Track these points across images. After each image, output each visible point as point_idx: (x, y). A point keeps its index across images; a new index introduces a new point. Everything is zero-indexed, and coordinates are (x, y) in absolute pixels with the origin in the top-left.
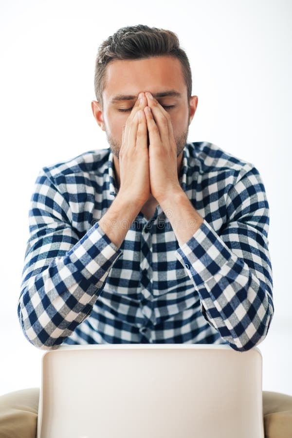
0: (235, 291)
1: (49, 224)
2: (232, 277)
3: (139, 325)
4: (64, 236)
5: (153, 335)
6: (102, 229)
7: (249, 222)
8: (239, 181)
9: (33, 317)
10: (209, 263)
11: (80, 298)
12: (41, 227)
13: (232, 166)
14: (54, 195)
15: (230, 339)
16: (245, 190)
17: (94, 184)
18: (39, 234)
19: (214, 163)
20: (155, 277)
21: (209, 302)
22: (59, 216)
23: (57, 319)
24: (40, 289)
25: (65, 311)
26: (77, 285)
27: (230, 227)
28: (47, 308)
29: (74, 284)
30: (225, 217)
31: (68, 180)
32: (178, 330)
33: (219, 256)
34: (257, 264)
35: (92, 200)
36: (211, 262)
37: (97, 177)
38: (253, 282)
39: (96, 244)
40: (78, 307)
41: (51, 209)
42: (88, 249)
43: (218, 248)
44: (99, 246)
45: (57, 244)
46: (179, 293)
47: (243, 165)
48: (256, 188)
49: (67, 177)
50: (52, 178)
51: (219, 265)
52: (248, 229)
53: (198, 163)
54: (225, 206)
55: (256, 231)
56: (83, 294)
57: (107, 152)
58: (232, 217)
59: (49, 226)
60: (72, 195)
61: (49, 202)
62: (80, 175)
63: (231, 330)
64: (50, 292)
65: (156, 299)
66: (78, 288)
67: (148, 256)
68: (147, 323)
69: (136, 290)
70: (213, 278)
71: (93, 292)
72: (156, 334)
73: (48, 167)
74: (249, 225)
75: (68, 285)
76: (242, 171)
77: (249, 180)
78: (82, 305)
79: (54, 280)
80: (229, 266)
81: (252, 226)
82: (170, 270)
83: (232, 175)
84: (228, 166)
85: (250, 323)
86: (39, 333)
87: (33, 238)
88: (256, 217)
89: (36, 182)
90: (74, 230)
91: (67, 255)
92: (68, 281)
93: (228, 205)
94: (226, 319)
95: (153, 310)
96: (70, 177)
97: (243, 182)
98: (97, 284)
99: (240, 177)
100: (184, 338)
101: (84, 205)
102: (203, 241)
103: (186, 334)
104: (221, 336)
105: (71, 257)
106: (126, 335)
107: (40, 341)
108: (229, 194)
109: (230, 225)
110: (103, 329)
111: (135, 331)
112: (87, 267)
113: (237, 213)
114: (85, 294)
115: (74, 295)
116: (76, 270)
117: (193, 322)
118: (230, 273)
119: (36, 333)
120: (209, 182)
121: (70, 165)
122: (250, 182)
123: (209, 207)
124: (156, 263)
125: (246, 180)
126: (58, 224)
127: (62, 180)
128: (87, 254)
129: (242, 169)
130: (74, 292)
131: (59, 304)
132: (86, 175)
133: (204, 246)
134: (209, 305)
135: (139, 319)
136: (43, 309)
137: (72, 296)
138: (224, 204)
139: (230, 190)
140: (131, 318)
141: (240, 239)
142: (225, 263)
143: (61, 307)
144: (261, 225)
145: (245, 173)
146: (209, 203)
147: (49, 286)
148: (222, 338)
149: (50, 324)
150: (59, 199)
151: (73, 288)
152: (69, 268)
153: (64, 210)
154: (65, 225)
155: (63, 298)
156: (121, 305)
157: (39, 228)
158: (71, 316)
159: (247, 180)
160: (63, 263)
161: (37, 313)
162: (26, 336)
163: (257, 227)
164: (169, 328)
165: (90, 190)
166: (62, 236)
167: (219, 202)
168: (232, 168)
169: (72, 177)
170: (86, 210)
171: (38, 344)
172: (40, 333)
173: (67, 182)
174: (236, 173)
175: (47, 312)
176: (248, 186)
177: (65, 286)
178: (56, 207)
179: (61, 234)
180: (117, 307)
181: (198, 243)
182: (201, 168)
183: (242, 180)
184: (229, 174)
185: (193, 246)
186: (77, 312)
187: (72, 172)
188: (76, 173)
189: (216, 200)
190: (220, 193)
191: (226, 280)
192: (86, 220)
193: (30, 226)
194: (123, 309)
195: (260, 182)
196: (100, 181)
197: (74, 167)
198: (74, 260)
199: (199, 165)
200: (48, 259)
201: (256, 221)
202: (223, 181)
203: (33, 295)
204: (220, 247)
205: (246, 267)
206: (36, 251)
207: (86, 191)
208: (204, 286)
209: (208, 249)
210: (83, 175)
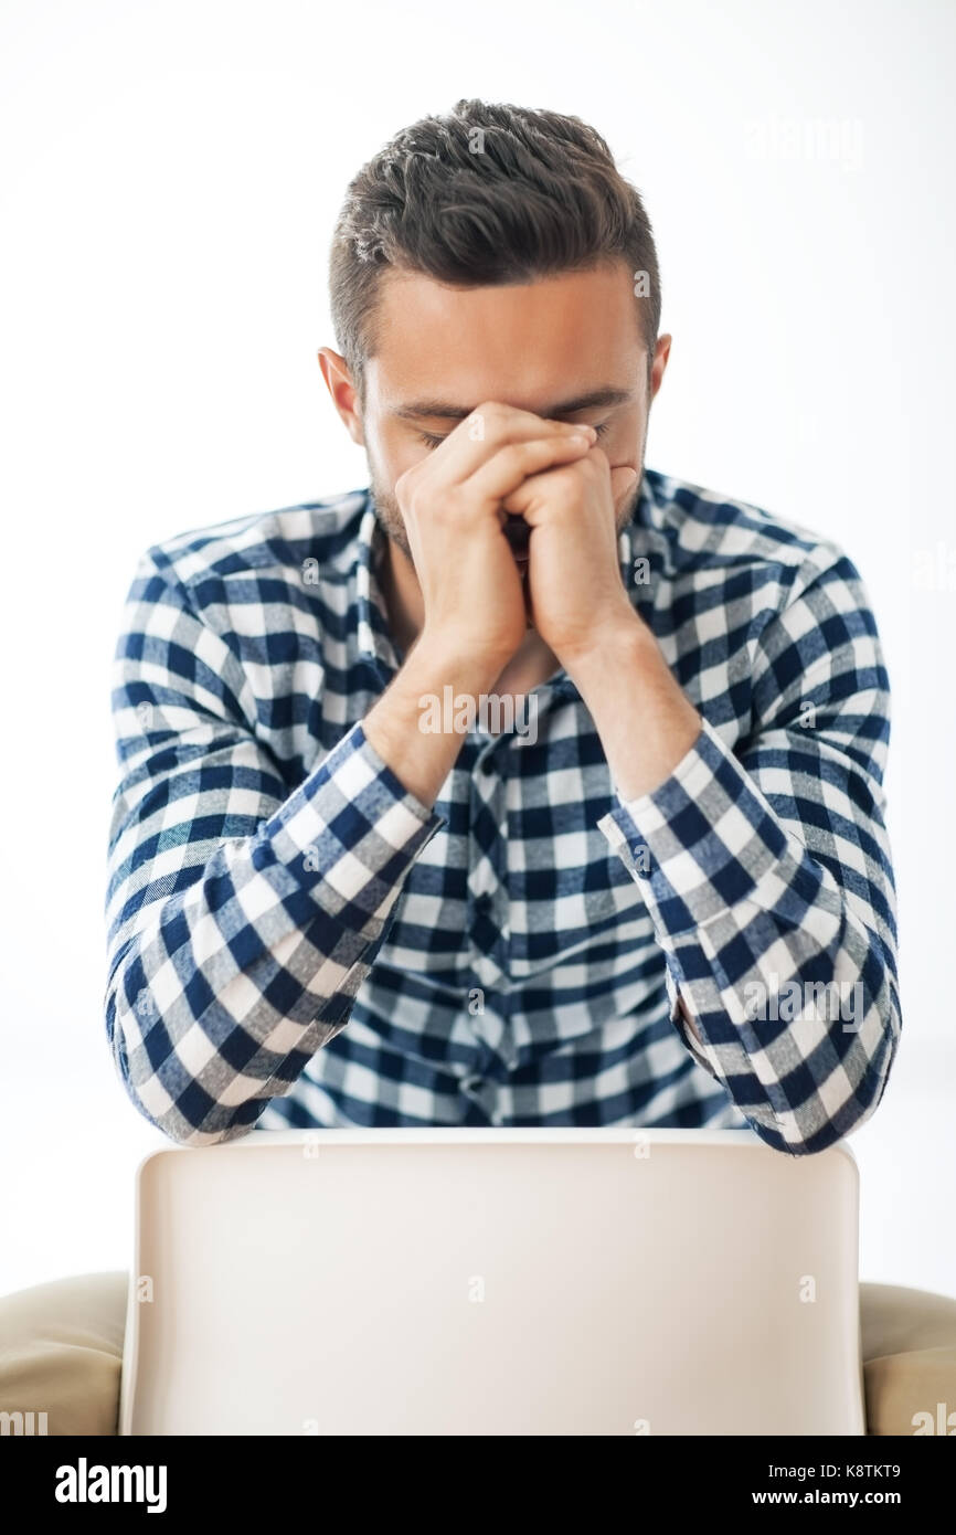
0: (795, 960)
1: (184, 731)
2: (791, 915)
3: (459, 1069)
4: (238, 769)
5: (505, 1100)
6: (375, 751)
7: (825, 734)
8: (795, 601)
9: (158, 1044)
10: (720, 866)
11: (310, 977)
12: (158, 742)
13: (771, 551)
14: (197, 638)
15: (766, 1113)
16: (814, 630)
17: (317, 607)
18: (154, 766)
19: (709, 541)
20: (516, 919)
21: (706, 994)
22: (214, 704)
23: (239, 1049)
24: (179, 951)
25: (261, 1022)
26: (300, 937)
27: (762, 748)
28: (204, 1015)
29: (289, 935)
30: (747, 717)
31: (235, 593)
32: (585, 1085)
33: (751, 842)
34: (850, 869)
35: (315, 654)
36: (726, 862)
37: (325, 586)
38: (850, 933)
39: (355, 799)
40: (306, 1007)
41: (187, 682)
42: (330, 819)
43: (749, 817)
44: (368, 808)
45: (217, 794)
46: (595, 967)
47: (810, 547)
48: (850, 625)
49: (231, 582)
50: (181, 588)
51: (752, 873)
52: (822, 756)
53: (660, 544)
54: (749, 679)
55: (847, 762)
56: (319, 966)
57: (358, 502)
58: (769, 715)
59: (185, 740)
60: (249, 641)
61: (182, 661)
62: (271, 574)
63: (771, 1086)
64: (210, 962)
65: (518, 987)
66: (302, 944)
67: (492, 850)
68: (488, 1065)
69: (454, 960)
70: (730, 915)
71: (354, 955)
72: (515, 1097)
73: (167, 549)
74: (825, 741)
75: (268, 936)
76: (807, 567)
77: (826, 596)
78: (320, 998)
79: (222, 921)
80: (782, 877)
81: (836, 746)
82: (564, 896)
83: (773, 578)
84: (759, 552)
85: (836, 1066)
86: (179, 1093)
87: (134, 780)
88: (848, 717)
89: (131, 596)
90: (265, 748)
91: (262, 836)
92: (270, 922)
93: (756, 677)
94: (756, 1049)
95: (507, 1021)
96: (239, 581)
97: (807, 603)
98: (365, 929)
99: (799, 585)
100: (606, 1112)
101: (292, 671)
102: (705, 792)
103: (612, 1100)
104: (732, 1101)
105: (277, 842)
106: (415, 1099)
107: (183, 1119)
108: (762, 643)
109: (762, 742)
110: (341, 1077)
111: (445, 1085)
112: (332, 877)
113: (786, 703)
114: (328, 964)
115: (292, 969)
116: (292, 887)
117: (637, 1059)
118: (785, 900)
119: (171, 1093)
120: (698, 605)
121: (239, 545)
122: (831, 605)
123: (698, 684)
124: (518, 874)
125: (816, 596)
126: (215, 729)
127: (212, 592)
128: (329, 833)
129: (806, 561)
130: (290, 962)
131: (242, 999)
132: (290, 576)
133: (707, 808)
134: (703, 1001)
135: (462, 1048)
136: (191, 1017)
137: (284, 975)
138: (746, 675)
139: (766, 628)
140: (435, 1045)
141: (795, 787)
142: (769, 865)
143: (247, 1010)
144: (863, 744)
145: (815, 575)
146: (697, 670)
147: (208, 941)
148: (736, 1109)
149: (214, 1066)
150: (211, 652)
151: (287, 945)
152: (270, 883)
153: (231, 685)
154: (236, 734)
155: (255, 979)
156: (405, 1002)
157: (151, 744)
158: (283, 1036)
159: (821, 597)
160: (250, 866)
161: (171, 1028)
162: (139, 1104)
163: (850, 751)
164: (558, 1078)
165: (306, 625)
166: (230, 768)
167: (729, 668)
168: (772, 557)
169: (248, 582)
170: (298, 688)
171: (178, 1129)
172: (182, 1096)
173: (231, 597)
174: (788, 575)
175: (204, 1025)
176: (824, 616)
177: (260, 942)
178: (204, 677)
179: (226, 763)
180: (391, 1006)
181: (688, 798)
182: (667, 559)
183: (807, 597)
184: (762, 578)
185: (670, 806)
186: (302, 1021)
187: (245, 567)
188: (258, 568)
189: (721, 661)
190: (734, 640)
191: (769, 922)
192: (300, 722)
193: (120, 741)
194: (411, 1015)
195: (861, 605)
196: (338, 599)
197: (250, 548)
198: (285, 855)
199: (663, 548)
200: (193, 845)
201: (847, 730)
202: (746, 600)
203: (154, 969)
204: (754, 814)
205: (828, 881)
206: (148, 822)
207: (293, 625)
208: (696, 937)
209: (717, 819)
210: (282, 574)
